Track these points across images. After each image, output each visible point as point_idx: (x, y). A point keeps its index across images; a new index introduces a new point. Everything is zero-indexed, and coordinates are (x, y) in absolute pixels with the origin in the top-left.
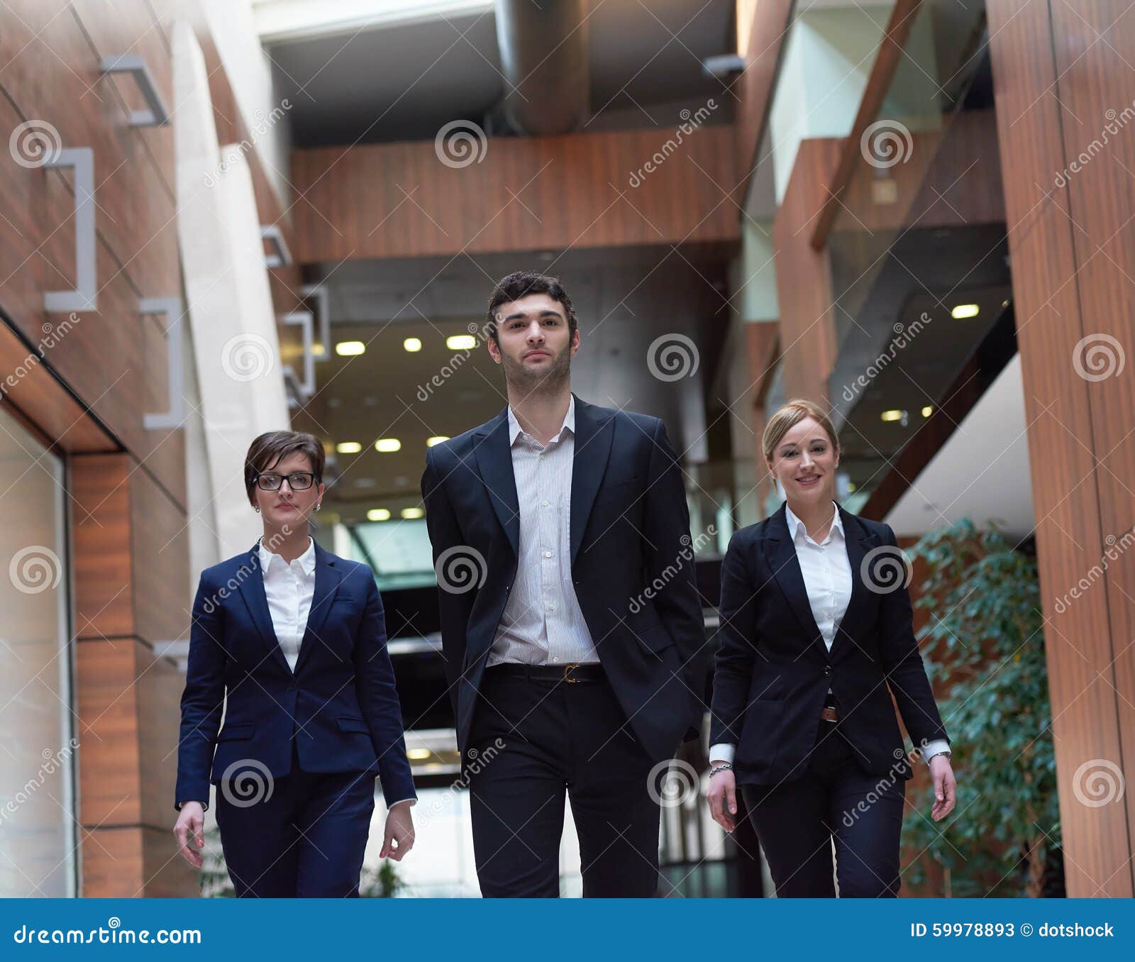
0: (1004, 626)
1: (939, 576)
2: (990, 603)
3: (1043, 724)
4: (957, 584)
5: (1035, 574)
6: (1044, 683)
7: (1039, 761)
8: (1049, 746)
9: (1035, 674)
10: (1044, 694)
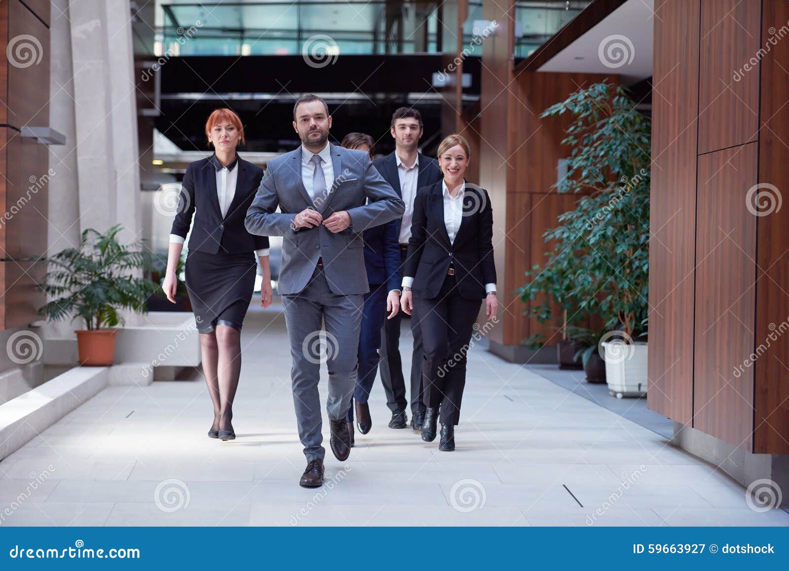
0: (623, 164)
1: (580, 123)
2: (614, 147)
3: (643, 237)
4: (592, 130)
5: (649, 130)
6: (646, 207)
7: (637, 263)
8: (645, 254)
9: (640, 201)
10: (646, 217)
